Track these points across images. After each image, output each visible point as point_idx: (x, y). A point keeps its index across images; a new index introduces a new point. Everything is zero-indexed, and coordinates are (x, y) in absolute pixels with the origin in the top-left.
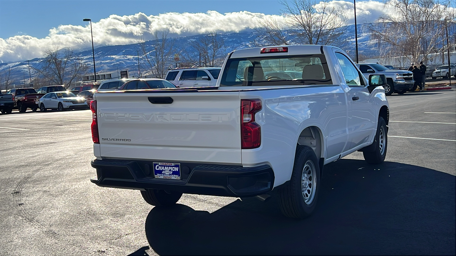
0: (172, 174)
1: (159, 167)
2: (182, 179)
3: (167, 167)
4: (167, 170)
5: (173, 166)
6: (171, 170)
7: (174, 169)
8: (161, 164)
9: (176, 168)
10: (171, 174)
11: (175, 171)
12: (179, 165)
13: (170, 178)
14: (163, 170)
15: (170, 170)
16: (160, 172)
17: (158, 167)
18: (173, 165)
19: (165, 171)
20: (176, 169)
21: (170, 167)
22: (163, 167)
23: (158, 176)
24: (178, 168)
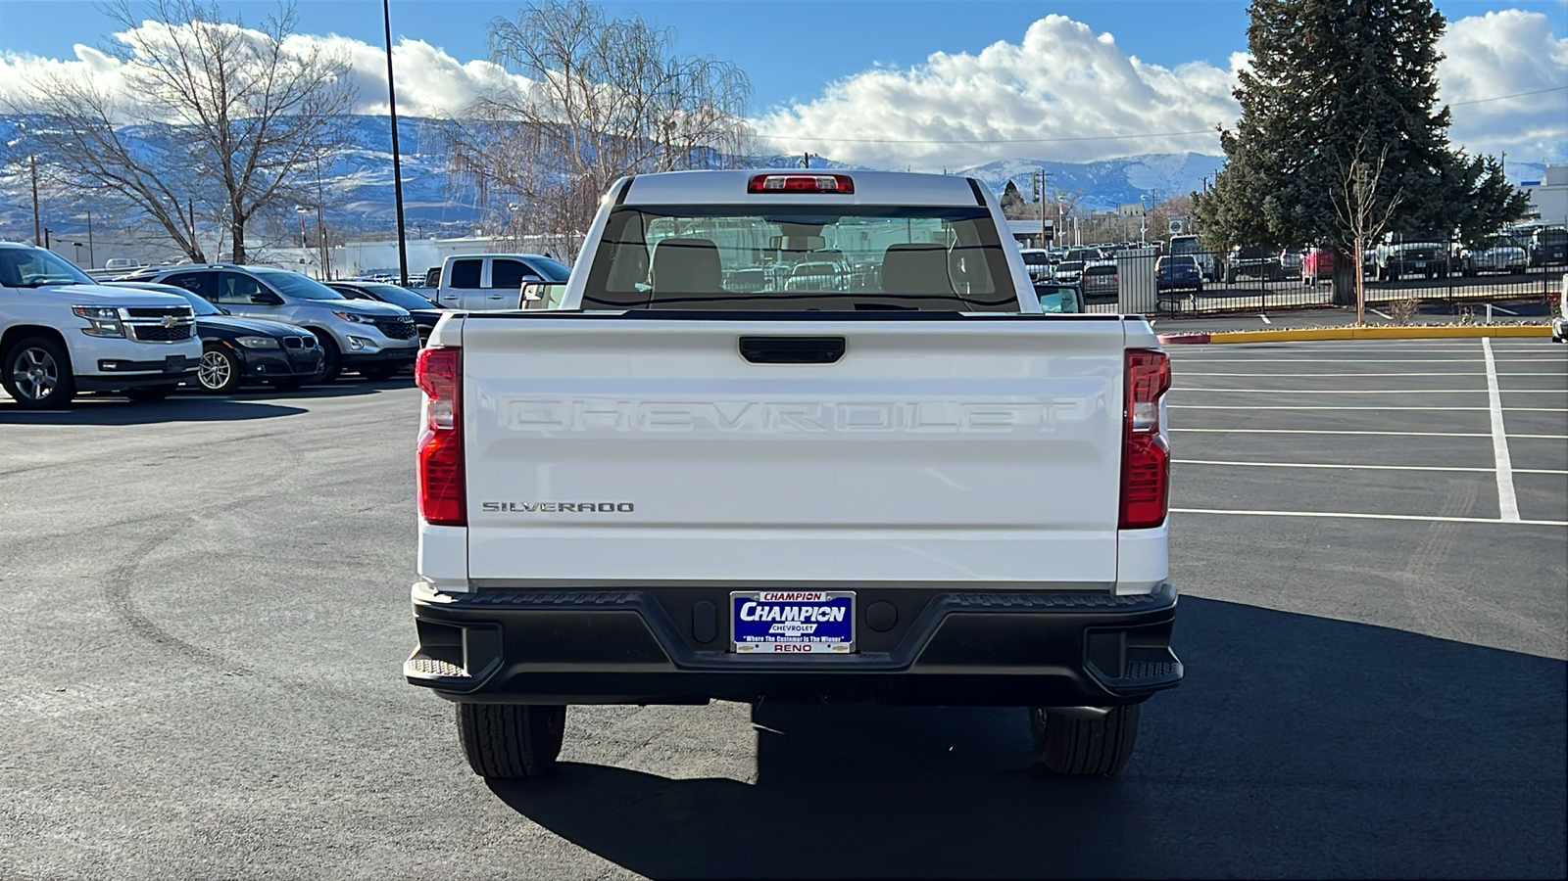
0: (814, 634)
1: (759, 608)
2: (857, 652)
3: (796, 609)
4: (793, 620)
5: (820, 605)
6: (813, 619)
7: (824, 614)
8: (769, 597)
9: (835, 609)
10: (808, 635)
11: (832, 620)
12: (849, 600)
13: (807, 648)
14: (774, 618)
15: (806, 617)
16: (761, 629)
17: (752, 611)
18: (823, 599)
19: (783, 622)
20: (837, 614)
21: (810, 608)
22: (776, 609)
23: (751, 646)
24: (843, 609)
